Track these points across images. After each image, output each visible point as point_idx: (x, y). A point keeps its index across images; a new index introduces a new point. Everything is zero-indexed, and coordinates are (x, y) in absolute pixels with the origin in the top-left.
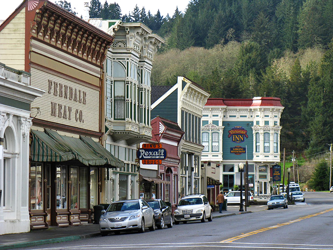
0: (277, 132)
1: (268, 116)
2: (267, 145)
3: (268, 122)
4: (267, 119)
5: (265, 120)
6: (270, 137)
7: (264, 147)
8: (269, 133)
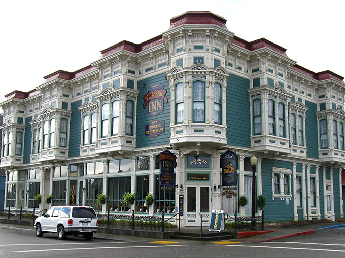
0: (220, 82)
1: (202, 47)
2: (199, 106)
3: (202, 58)
4: (199, 53)
5: (195, 55)
6: (207, 89)
7: (193, 110)
8: (204, 83)
